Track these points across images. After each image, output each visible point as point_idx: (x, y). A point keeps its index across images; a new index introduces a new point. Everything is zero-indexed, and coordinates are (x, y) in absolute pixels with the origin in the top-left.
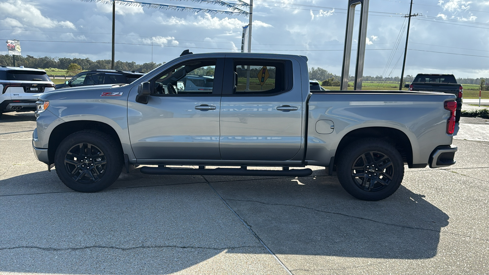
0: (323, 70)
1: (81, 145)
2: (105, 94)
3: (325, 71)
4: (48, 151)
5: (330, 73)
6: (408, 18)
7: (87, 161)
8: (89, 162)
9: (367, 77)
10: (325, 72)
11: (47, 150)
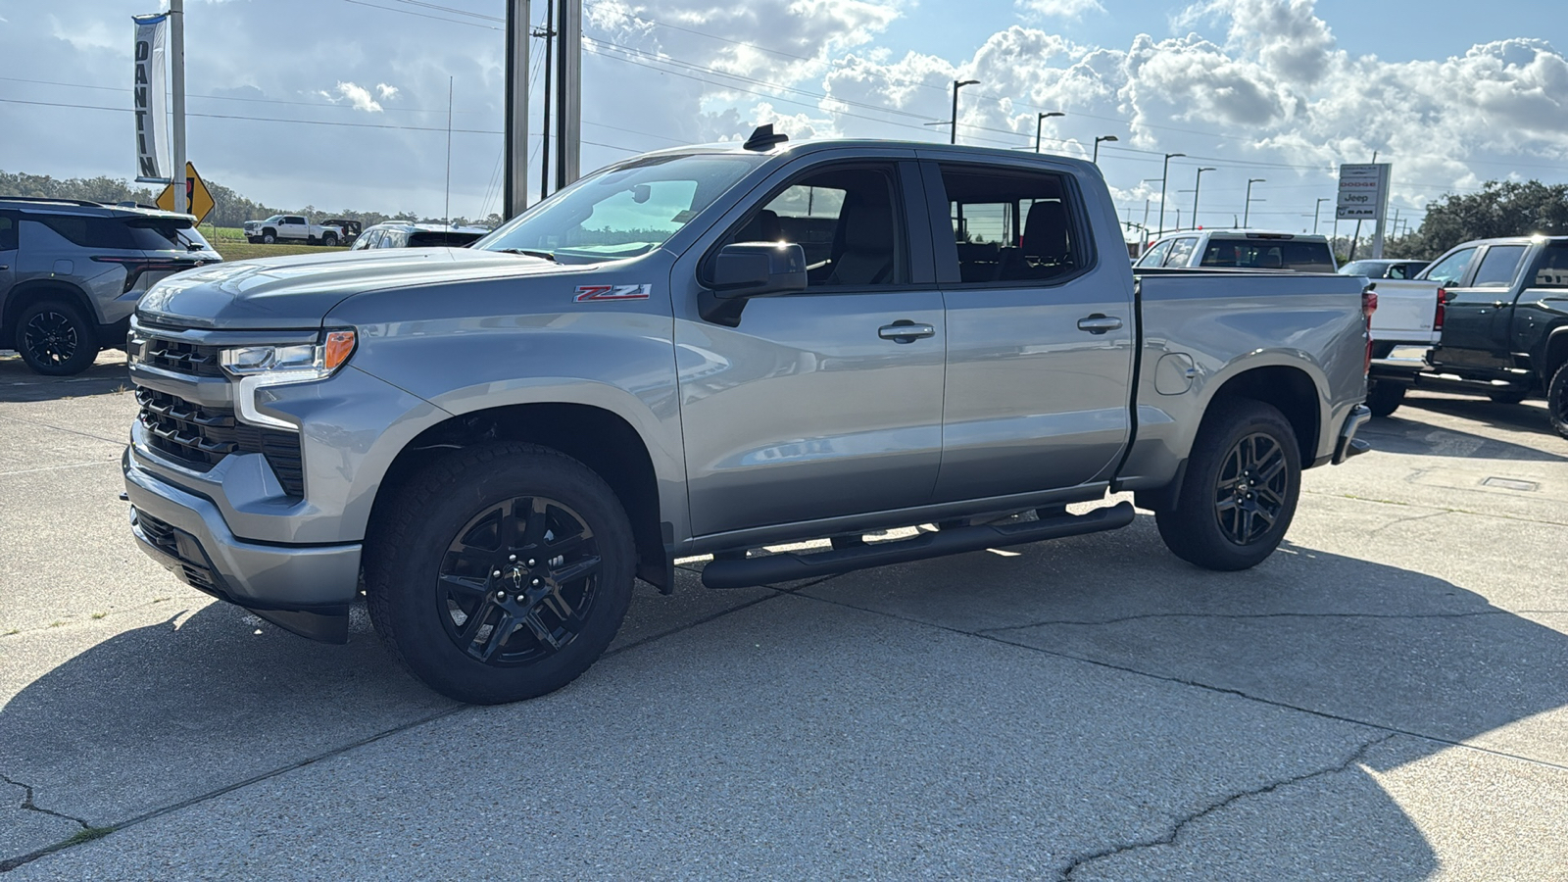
0: (217, 187)
1: (507, 508)
2: (588, 291)
3: (225, 191)
4: (365, 555)
5: (244, 199)
6: (545, 40)
7: (516, 570)
8: (526, 573)
9: (367, 214)
10: (225, 194)
11: (359, 547)
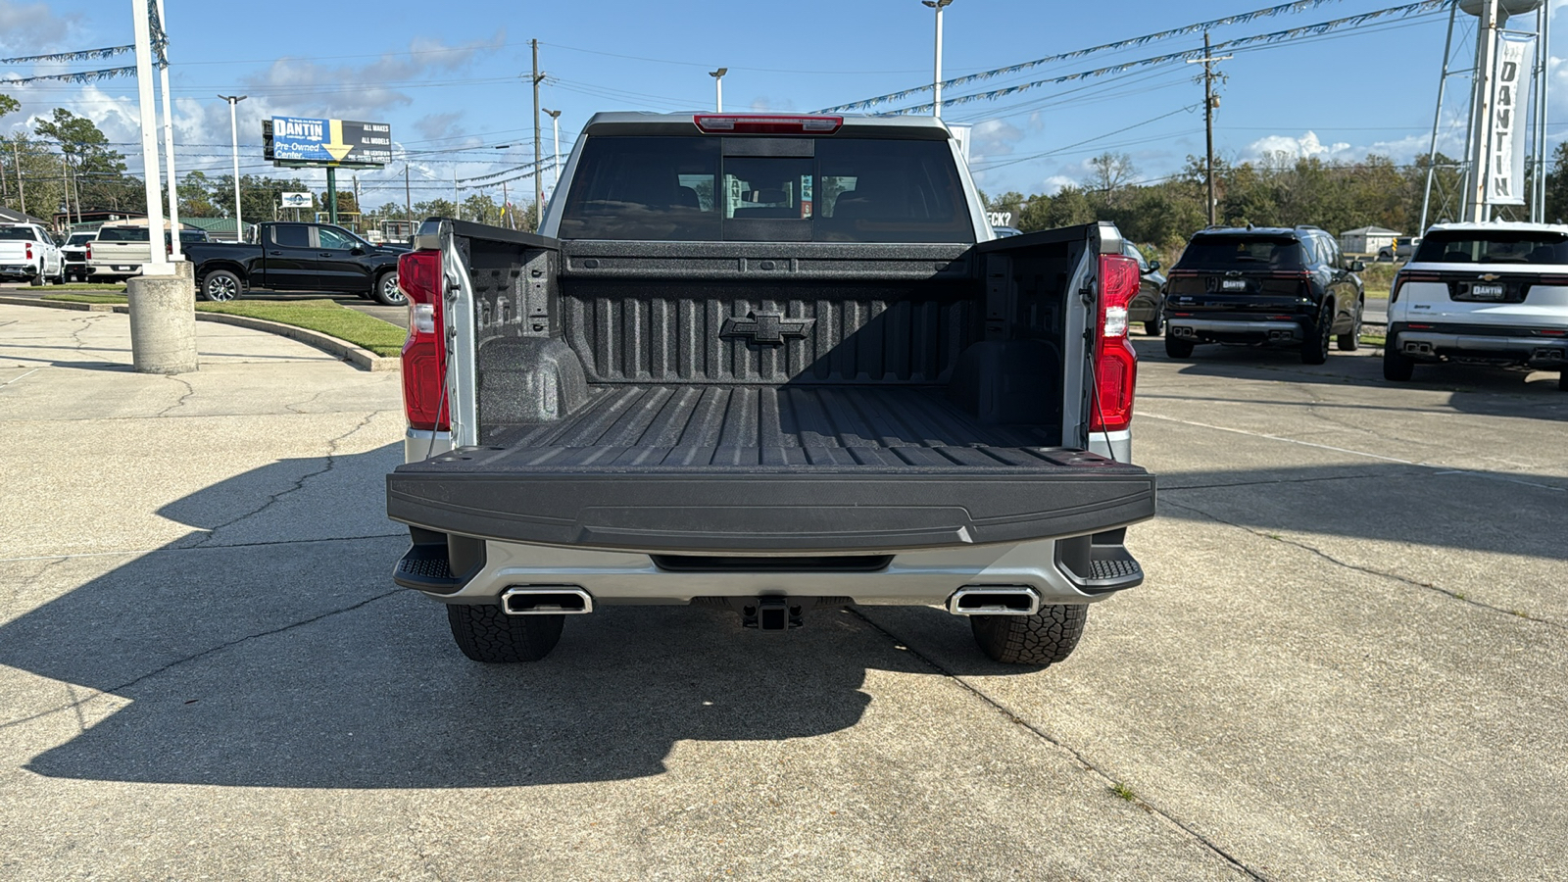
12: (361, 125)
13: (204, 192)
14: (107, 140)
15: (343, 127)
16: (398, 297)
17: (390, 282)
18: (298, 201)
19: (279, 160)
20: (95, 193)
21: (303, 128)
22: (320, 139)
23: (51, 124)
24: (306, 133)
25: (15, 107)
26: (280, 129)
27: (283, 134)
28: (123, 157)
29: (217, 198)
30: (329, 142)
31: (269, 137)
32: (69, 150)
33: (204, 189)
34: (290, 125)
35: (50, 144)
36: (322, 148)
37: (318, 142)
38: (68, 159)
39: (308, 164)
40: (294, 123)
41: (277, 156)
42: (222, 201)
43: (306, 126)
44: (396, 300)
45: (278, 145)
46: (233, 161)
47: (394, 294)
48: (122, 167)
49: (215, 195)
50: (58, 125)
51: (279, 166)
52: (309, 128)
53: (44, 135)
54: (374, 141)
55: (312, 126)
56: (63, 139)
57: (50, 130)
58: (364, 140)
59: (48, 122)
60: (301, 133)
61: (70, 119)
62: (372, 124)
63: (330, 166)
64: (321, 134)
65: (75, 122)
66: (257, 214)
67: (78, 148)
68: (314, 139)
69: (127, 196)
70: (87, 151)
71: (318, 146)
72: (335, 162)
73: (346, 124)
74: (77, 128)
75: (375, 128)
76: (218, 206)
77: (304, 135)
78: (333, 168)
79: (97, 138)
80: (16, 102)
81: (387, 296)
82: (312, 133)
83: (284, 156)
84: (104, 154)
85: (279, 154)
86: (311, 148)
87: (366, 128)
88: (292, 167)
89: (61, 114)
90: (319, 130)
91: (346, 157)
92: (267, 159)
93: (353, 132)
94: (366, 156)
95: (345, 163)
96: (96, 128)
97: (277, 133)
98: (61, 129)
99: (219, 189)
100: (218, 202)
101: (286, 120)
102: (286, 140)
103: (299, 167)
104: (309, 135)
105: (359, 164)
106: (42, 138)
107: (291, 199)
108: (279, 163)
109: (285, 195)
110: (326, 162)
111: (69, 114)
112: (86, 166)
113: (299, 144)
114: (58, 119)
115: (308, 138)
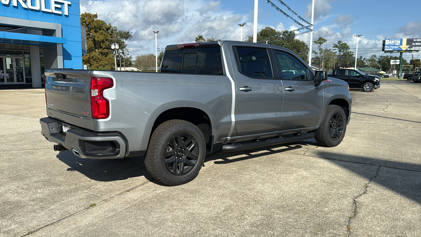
12: (413, 40)
13: (376, 61)
14: (350, 48)
15: (407, 40)
16: (368, 90)
17: (367, 85)
18: (395, 62)
19: (385, 51)
20: (345, 62)
21: (394, 42)
22: (399, 44)
23: (337, 45)
24: (395, 43)
25: (326, 41)
26: (387, 42)
27: (388, 44)
28: (353, 52)
29: (378, 62)
30: (402, 45)
31: (384, 45)
32: (340, 51)
33: (375, 60)
34: (390, 41)
35: (336, 50)
36: (399, 47)
37: (399, 45)
38: (339, 53)
39: (394, 52)
40: (391, 40)
41: (385, 50)
42: (379, 63)
43: (395, 41)
44: (367, 90)
45: (386, 47)
46: (356, 52)
47: (367, 88)
48: (353, 55)
49: (378, 61)
50: (338, 45)
51: (386, 53)
52: (396, 42)
53: (335, 48)
54: (416, 44)
55: (397, 41)
56: (339, 48)
57: (336, 46)
58: (413, 44)
59: (336, 44)
60: (393, 43)
61: (341, 43)
62: (416, 39)
63: (401, 52)
64: (400, 43)
65: (343, 44)
66: (387, 66)
67: (342, 50)
68: (397, 44)
69: (352, 62)
70: (345, 51)
71: (398, 47)
72: (403, 51)
73: (408, 40)
74: (343, 46)
75: (417, 40)
76: (378, 64)
77: (394, 43)
78: (402, 53)
79: (347, 48)
80: (326, 40)
81: (365, 89)
82: (397, 43)
83: (387, 50)
84: (348, 52)
85: (386, 49)
86: (396, 47)
87: (414, 40)
88: (390, 53)
89: (339, 42)
90: (399, 42)
91: (407, 49)
92: (382, 51)
93: (410, 42)
94: (413, 49)
95: (406, 51)
96: (347, 45)
97: (386, 43)
98: (339, 46)
99: (379, 60)
100: (378, 63)
101: (389, 40)
102: (389, 45)
103: (392, 53)
104: (396, 43)
105: (410, 51)
106: (334, 48)
107: (393, 62)
108: (386, 52)
109: (392, 61)
110: (400, 51)
111: (341, 42)
112: (344, 54)
113: (392, 46)
114: (339, 43)
115: (395, 44)
